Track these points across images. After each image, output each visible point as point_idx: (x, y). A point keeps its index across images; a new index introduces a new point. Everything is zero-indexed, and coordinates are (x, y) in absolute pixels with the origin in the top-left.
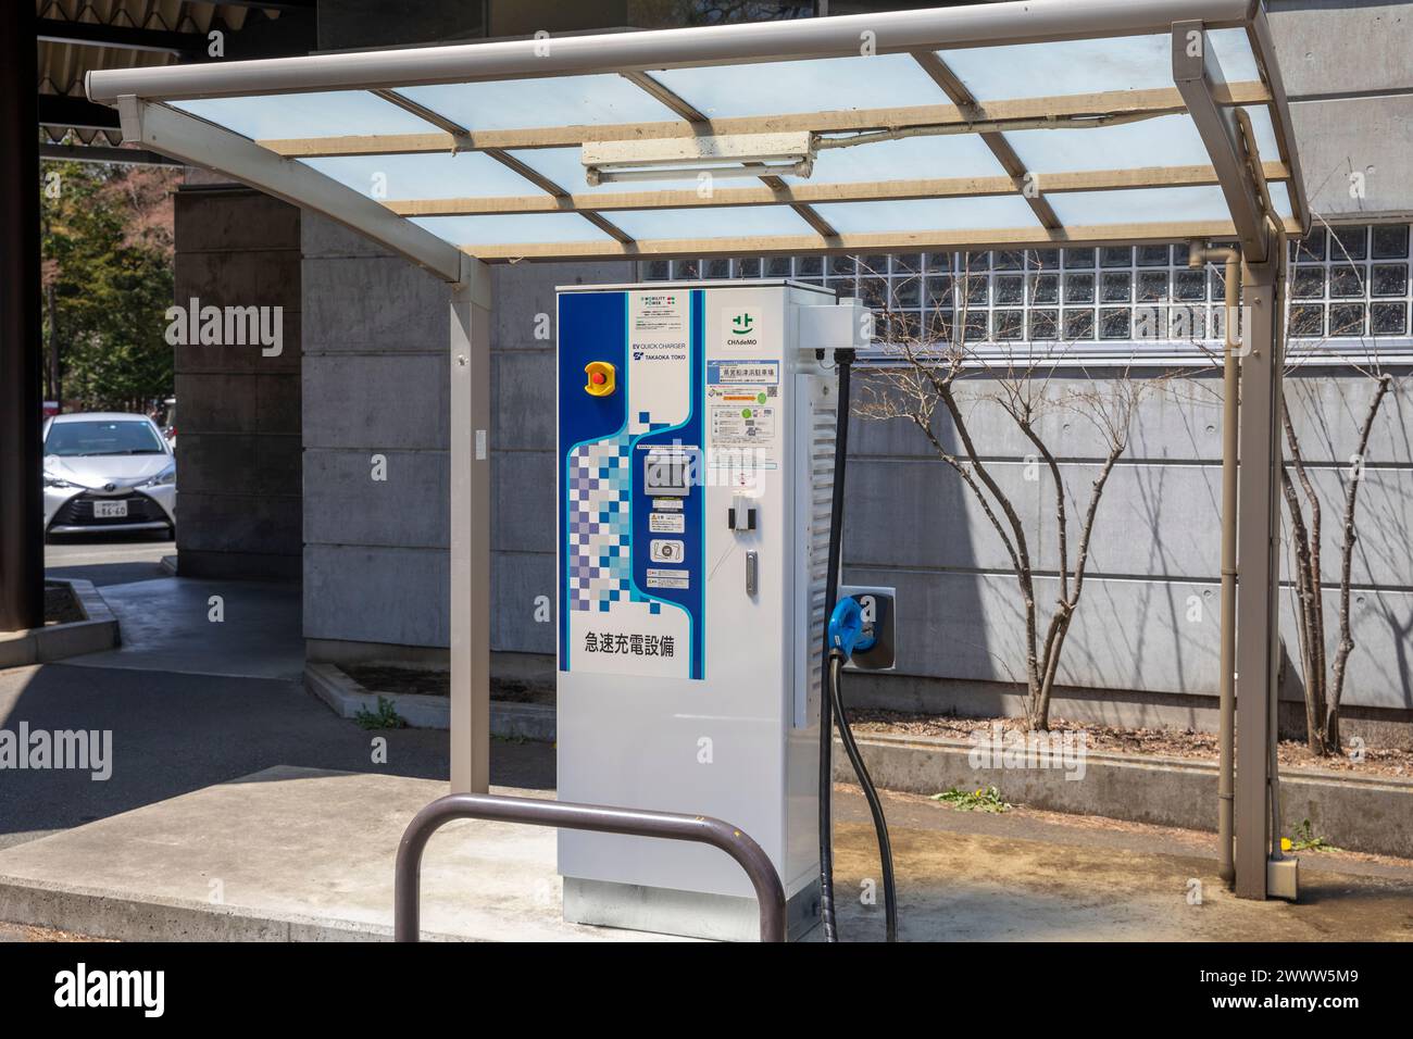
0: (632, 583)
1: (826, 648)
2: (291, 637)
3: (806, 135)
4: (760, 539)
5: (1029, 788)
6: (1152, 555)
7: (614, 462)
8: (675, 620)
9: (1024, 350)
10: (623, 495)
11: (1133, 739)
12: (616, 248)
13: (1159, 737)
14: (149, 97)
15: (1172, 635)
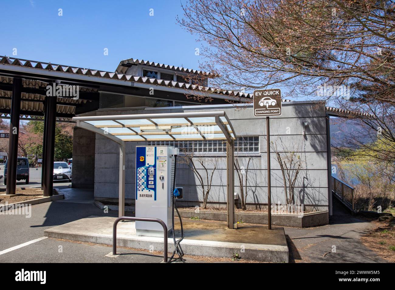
0: (146, 187)
1: (173, 196)
2: (92, 197)
3: (170, 126)
4: (164, 181)
5: (203, 217)
6: (221, 183)
7: (144, 170)
8: (152, 192)
9: (202, 153)
10: (145, 175)
11: (218, 209)
12: (144, 140)
13: (222, 209)
14: (81, 121)
15: (223, 194)
